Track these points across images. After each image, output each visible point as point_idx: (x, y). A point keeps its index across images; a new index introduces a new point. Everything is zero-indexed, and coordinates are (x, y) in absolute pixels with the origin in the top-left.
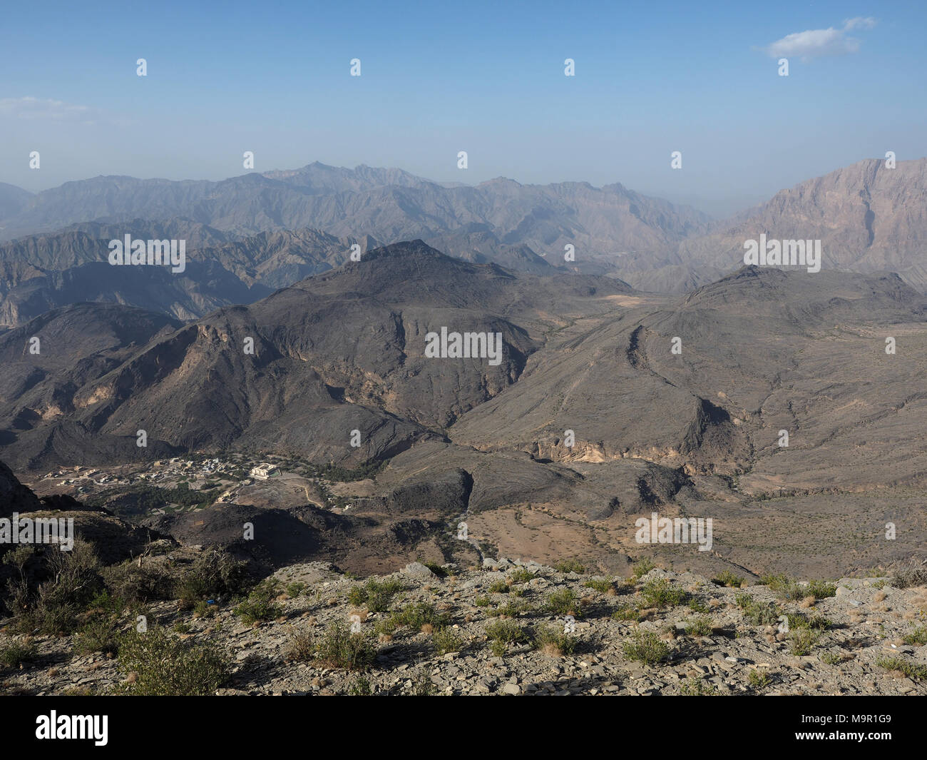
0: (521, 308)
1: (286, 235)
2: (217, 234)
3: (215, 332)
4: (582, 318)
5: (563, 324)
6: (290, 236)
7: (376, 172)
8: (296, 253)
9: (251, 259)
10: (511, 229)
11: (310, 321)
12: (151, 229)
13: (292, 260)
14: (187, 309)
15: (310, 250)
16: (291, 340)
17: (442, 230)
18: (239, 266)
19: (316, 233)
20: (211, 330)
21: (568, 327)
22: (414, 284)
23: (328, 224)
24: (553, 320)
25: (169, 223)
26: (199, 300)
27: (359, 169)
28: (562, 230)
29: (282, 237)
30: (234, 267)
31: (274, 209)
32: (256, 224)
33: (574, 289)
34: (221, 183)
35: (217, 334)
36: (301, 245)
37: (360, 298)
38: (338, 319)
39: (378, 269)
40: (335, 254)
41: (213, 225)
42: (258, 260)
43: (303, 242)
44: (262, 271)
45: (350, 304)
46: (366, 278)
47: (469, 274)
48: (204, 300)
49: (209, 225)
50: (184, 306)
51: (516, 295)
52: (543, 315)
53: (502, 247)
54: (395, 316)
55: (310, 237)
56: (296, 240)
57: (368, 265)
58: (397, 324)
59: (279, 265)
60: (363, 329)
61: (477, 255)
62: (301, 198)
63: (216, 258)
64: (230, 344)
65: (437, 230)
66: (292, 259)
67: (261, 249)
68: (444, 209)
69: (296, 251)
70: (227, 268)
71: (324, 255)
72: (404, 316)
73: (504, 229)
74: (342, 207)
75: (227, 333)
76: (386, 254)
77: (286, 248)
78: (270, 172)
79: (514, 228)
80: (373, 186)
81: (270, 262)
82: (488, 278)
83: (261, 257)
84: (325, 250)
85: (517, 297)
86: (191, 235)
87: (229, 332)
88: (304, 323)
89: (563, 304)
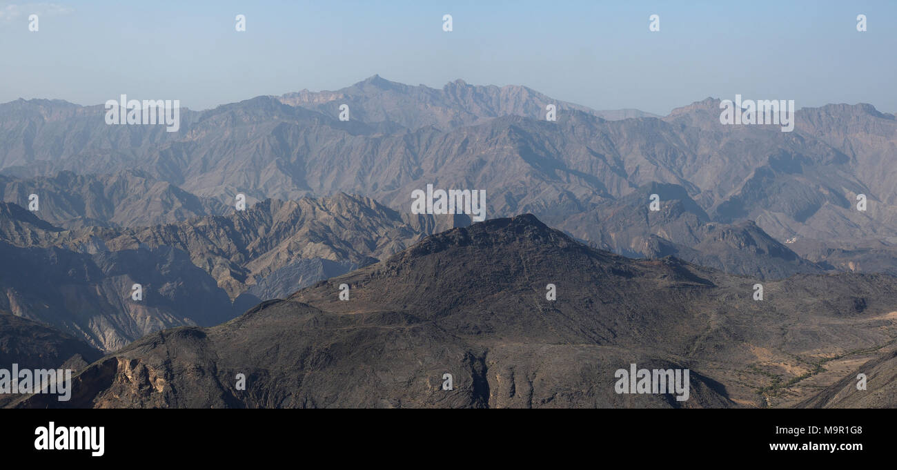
0: (721, 343)
1: (306, 207)
2: (191, 202)
3: (145, 372)
4: (837, 358)
5: (799, 372)
6: (314, 208)
7: (481, 94)
8: (321, 239)
9: (241, 248)
10: (730, 194)
11: (314, 363)
12: (85, 189)
13: (314, 251)
14: (120, 332)
15: (347, 234)
16: (277, 397)
17: (599, 198)
18: (219, 260)
19: (361, 203)
20: (138, 369)
21: (809, 375)
22: (513, 298)
23: (389, 188)
24: (782, 364)
25: (113, 180)
26: (144, 318)
27: (452, 88)
28: (826, 193)
29: (299, 209)
30: (210, 261)
31: (293, 159)
32: (261, 186)
33: (825, 302)
34: (208, 114)
35: (147, 376)
36: (332, 224)
37: (410, 322)
38: (365, 362)
39: (448, 269)
40: (392, 243)
41: (185, 188)
42: (254, 250)
43: (336, 219)
44: (258, 271)
45: (390, 333)
46: (425, 285)
47: (623, 279)
48: (152, 319)
49: (181, 187)
50: (115, 326)
51: (713, 316)
52: (763, 355)
53: (711, 228)
54: (473, 359)
55: (349, 211)
56: (325, 215)
57: (429, 262)
58: (475, 375)
59: (288, 260)
60: (410, 383)
61: (660, 244)
62: (343, 141)
63: (182, 244)
64: (167, 398)
65: (589, 199)
66: (312, 249)
67: (261, 230)
68: (605, 160)
69: (321, 235)
70: (198, 262)
71: (372, 245)
72: (490, 360)
73: (716, 195)
74: (416, 158)
75: (166, 376)
76: (466, 241)
77: (305, 229)
78: (293, 96)
79: (736, 191)
80: (475, 118)
81: (275, 253)
82: (659, 286)
83: (261, 245)
84: (374, 236)
85: (715, 321)
86: (149, 201)
87: (169, 375)
88: (302, 367)
89: (803, 332)
